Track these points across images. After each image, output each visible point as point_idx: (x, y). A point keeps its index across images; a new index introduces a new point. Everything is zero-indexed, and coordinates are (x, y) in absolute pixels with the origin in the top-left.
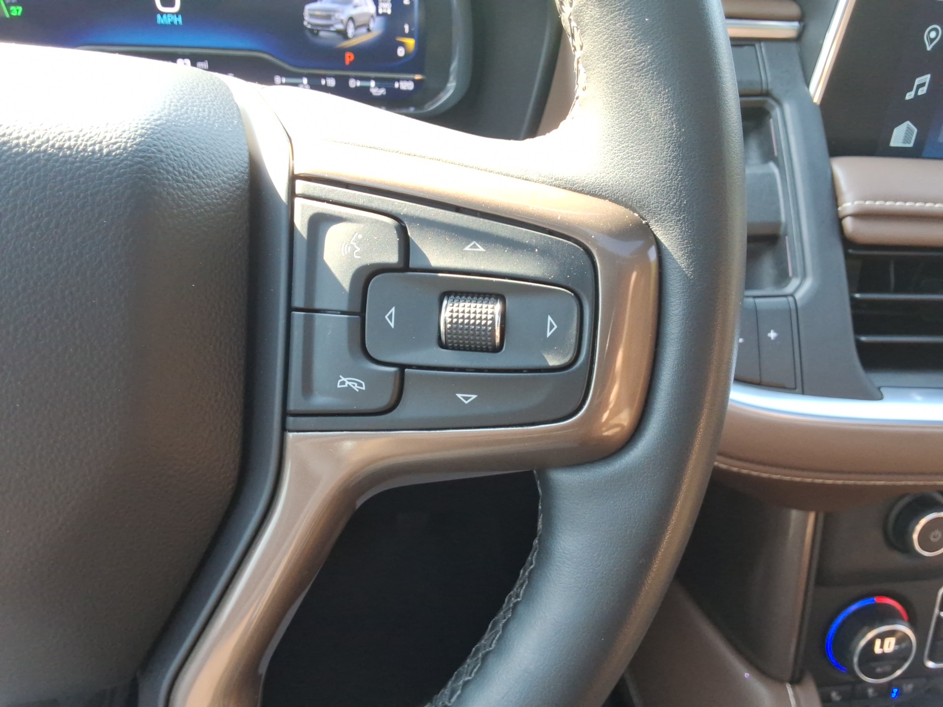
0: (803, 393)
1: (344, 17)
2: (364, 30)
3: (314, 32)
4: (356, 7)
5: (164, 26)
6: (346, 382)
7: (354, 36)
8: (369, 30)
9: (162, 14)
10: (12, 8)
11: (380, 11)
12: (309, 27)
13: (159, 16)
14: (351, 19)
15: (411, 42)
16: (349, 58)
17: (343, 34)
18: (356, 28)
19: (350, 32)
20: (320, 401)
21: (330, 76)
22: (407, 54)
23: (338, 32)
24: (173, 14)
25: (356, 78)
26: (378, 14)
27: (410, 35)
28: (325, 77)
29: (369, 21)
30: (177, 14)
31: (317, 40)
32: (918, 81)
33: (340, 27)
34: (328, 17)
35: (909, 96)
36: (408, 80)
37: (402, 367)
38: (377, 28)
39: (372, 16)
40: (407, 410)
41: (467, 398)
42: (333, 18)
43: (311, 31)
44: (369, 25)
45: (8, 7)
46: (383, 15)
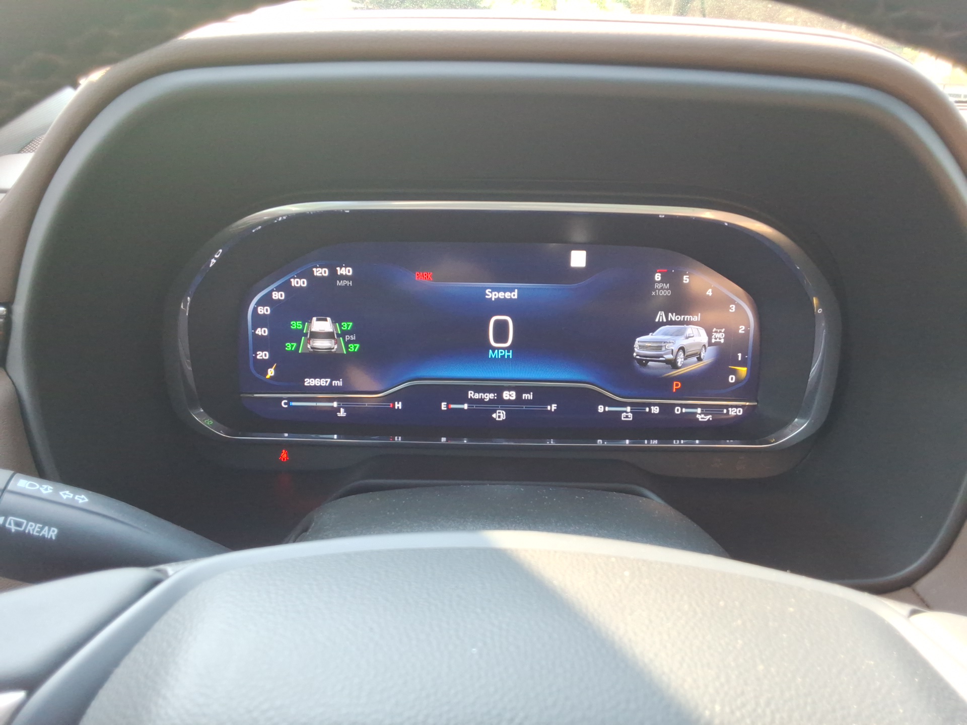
1: (675, 348)
2: (695, 359)
3: (643, 362)
4: (687, 338)
5: (495, 360)
7: (684, 365)
8: (700, 359)
9: (494, 349)
10: (351, 345)
11: (713, 341)
12: (638, 357)
13: (491, 351)
14: (682, 349)
15: (743, 371)
16: (677, 385)
17: (673, 364)
18: (686, 358)
19: (680, 361)
21: (655, 405)
22: (737, 381)
23: (667, 362)
24: (504, 349)
25: (682, 406)
26: (710, 344)
27: (742, 364)
28: (649, 405)
29: (702, 349)
30: (508, 349)
31: (644, 370)
33: (670, 357)
34: (659, 348)
36: (737, 407)
38: (708, 356)
39: (704, 346)
42: (663, 349)
43: (640, 361)
44: (700, 354)
45: (347, 344)
46: (716, 344)
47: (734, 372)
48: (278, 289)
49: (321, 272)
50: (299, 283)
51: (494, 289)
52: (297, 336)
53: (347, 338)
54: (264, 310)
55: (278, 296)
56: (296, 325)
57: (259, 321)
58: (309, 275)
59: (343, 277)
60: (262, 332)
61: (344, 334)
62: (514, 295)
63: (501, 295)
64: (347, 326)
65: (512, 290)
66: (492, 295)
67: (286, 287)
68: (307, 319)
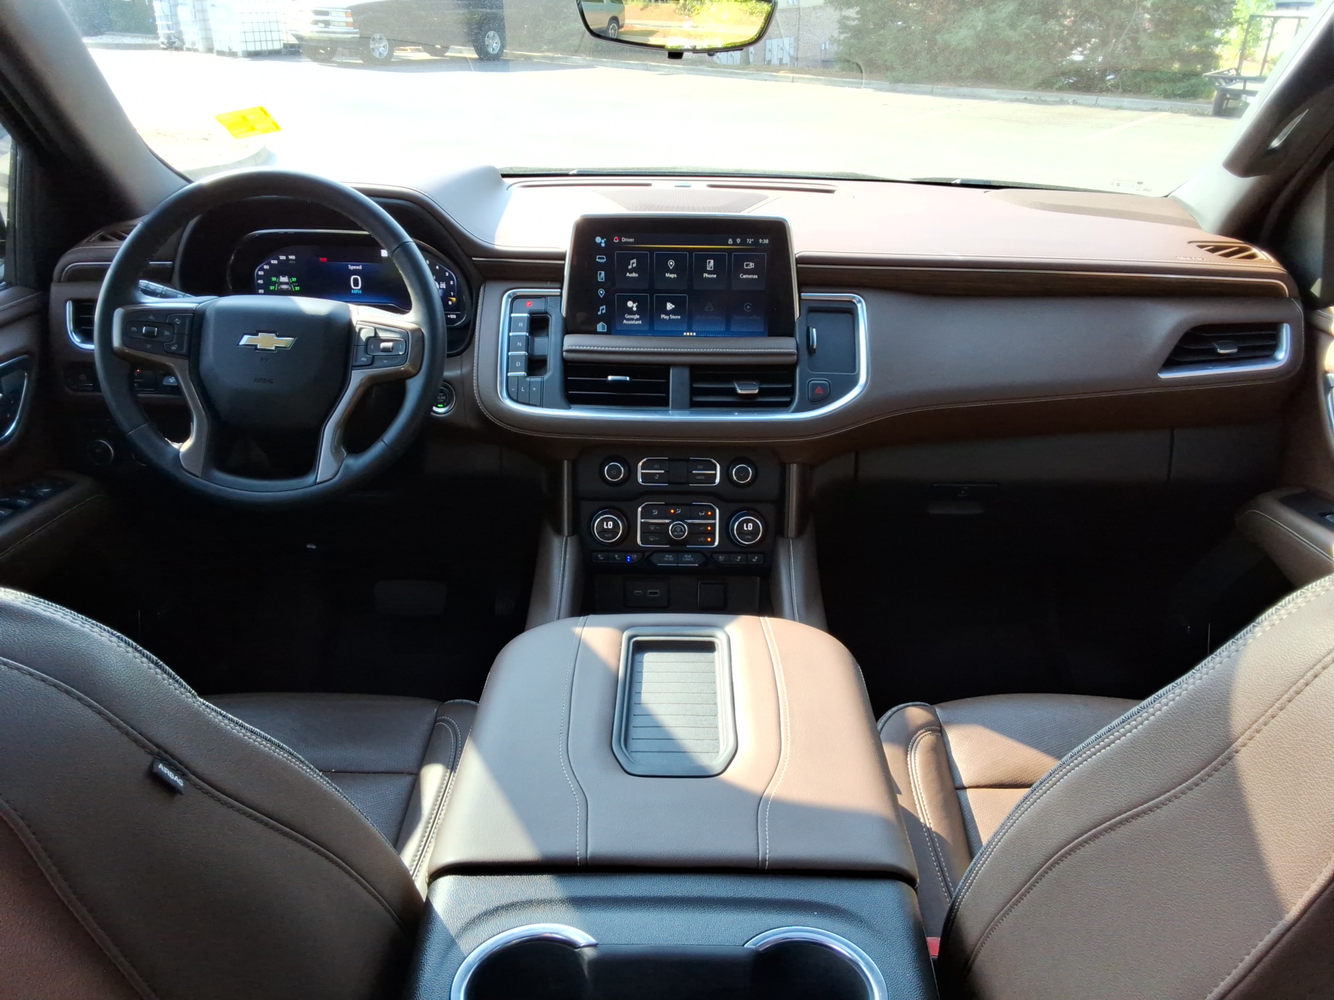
0: (543, 407)
5: (354, 294)
6: (363, 359)
9: (354, 289)
20: (358, 364)
22: (453, 304)
26: (440, 288)
27: (453, 297)
30: (359, 290)
32: (601, 308)
35: (599, 313)
36: (454, 314)
37: (374, 356)
40: (375, 365)
41: (385, 361)
45: (294, 287)
46: (443, 289)
47: (451, 300)
48: (266, 264)
49: (283, 258)
50: (274, 262)
51: (352, 265)
52: (274, 284)
53: (295, 284)
54: (261, 273)
55: (266, 267)
56: (274, 279)
57: (260, 277)
58: (278, 259)
59: (292, 260)
60: (260, 282)
61: (293, 282)
62: (360, 267)
63: (355, 267)
64: (294, 279)
65: (359, 265)
66: (351, 268)
67: (269, 264)
68: (278, 277)
